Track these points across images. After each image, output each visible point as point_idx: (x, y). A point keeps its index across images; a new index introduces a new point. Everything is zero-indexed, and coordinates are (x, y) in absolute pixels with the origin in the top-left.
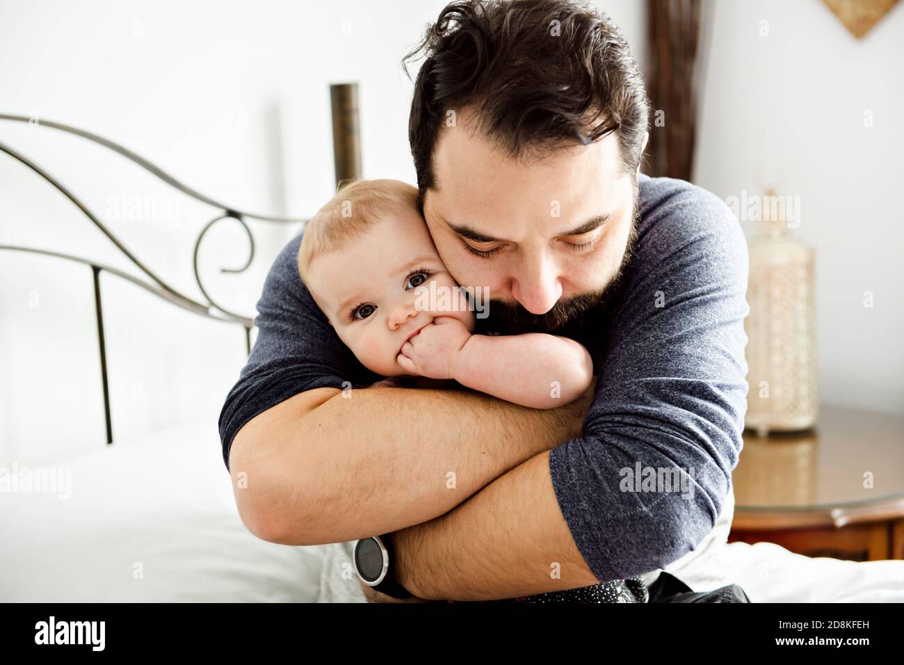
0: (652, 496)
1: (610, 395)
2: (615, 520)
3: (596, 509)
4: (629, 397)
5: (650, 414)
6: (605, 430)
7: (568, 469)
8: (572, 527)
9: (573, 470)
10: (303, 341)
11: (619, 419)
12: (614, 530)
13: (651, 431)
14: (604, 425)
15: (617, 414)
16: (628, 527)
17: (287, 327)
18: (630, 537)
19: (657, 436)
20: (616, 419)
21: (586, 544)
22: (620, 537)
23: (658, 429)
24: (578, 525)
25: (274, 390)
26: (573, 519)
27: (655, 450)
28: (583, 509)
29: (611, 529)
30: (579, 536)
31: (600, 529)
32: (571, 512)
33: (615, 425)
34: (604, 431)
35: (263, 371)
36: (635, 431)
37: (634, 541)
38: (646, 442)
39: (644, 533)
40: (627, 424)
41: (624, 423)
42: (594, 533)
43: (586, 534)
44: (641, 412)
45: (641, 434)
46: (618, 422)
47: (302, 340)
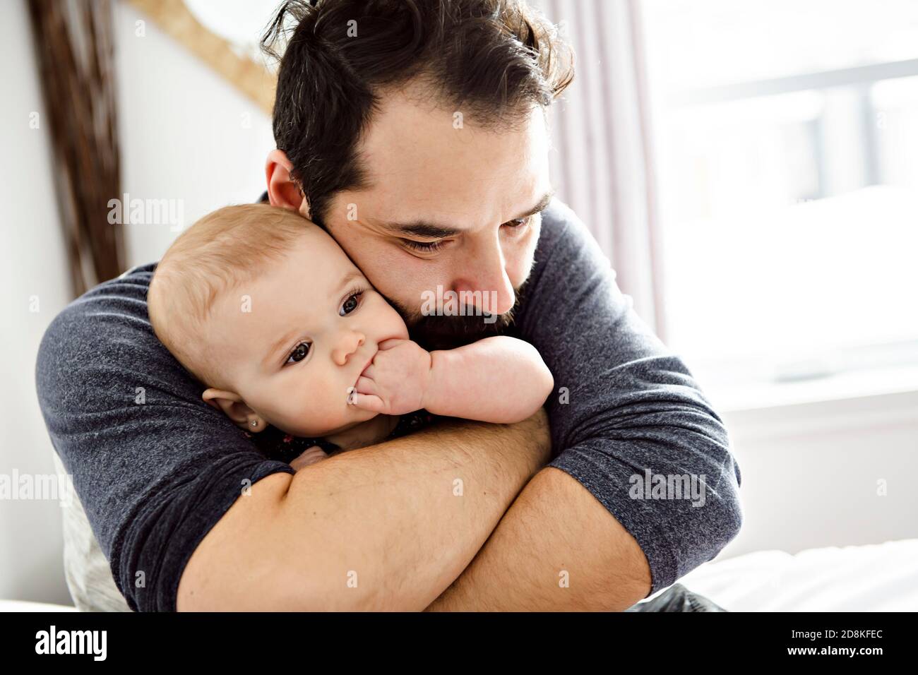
0: (712, 477)
1: (593, 391)
2: (687, 514)
3: (661, 508)
4: (618, 387)
5: (659, 397)
6: (615, 426)
7: (607, 477)
8: (637, 538)
9: (611, 476)
10: (194, 433)
11: (629, 410)
12: (687, 525)
13: (673, 413)
14: (610, 422)
15: (621, 406)
16: (701, 518)
17: (162, 422)
18: (704, 528)
19: (680, 416)
20: (625, 411)
21: (657, 552)
22: (693, 532)
23: (678, 410)
24: (646, 532)
25: (212, 496)
26: (639, 527)
27: (687, 431)
28: (647, 514)
29: (683, 525)
30: (648, 544)
31: (672, 530)
32: (634, 521)
33: (626, 418)
34: (614, 429)
35: (169, 482)
36: (656, 417)
37: (707, 532)
38: (673, 426)
39: (717, 519)
40: (639, 414)
41: (637, 413)
42: (666, 535)
43: (657, 539)
44: (649, 398)
45: (663, 419)
46: (628, 414)
47: (192, 432)
